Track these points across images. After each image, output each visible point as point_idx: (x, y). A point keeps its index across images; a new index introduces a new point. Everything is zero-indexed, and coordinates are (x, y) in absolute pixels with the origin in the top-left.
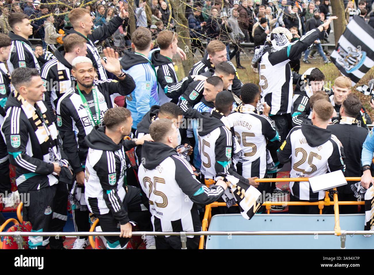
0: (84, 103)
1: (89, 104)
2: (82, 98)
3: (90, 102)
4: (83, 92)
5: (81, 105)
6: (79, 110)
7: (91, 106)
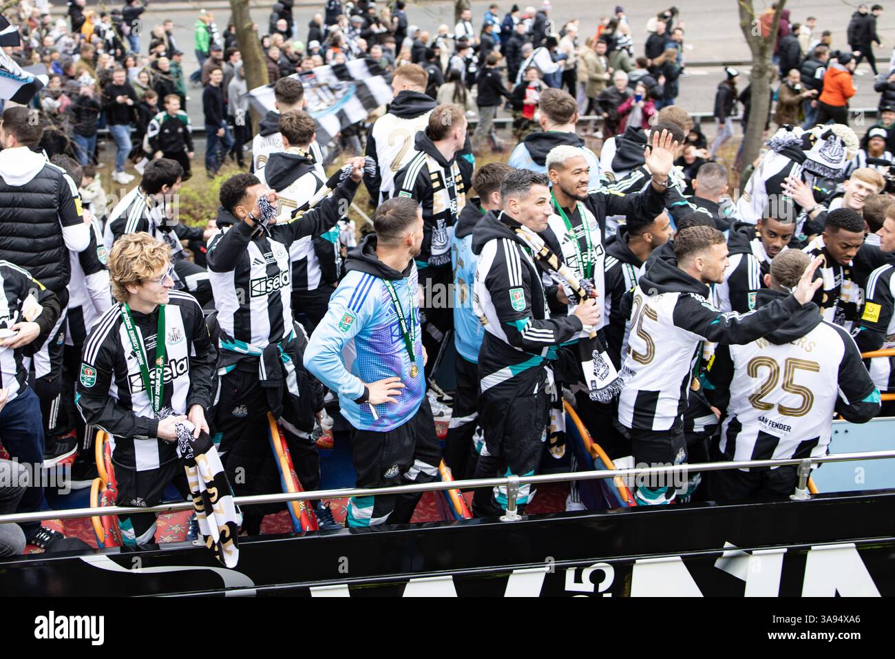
0: (569, 230)
1: (576, 232)
2: (565, 220)
3: (577, 228)
4: (566, 210)
5: (566, 234)
6: (563, 243)
7: (580, 235)
